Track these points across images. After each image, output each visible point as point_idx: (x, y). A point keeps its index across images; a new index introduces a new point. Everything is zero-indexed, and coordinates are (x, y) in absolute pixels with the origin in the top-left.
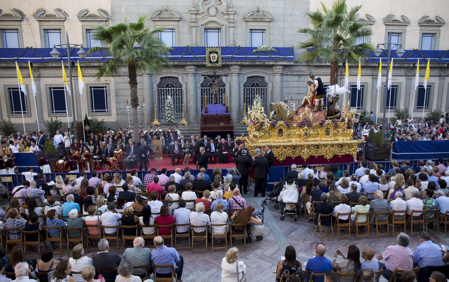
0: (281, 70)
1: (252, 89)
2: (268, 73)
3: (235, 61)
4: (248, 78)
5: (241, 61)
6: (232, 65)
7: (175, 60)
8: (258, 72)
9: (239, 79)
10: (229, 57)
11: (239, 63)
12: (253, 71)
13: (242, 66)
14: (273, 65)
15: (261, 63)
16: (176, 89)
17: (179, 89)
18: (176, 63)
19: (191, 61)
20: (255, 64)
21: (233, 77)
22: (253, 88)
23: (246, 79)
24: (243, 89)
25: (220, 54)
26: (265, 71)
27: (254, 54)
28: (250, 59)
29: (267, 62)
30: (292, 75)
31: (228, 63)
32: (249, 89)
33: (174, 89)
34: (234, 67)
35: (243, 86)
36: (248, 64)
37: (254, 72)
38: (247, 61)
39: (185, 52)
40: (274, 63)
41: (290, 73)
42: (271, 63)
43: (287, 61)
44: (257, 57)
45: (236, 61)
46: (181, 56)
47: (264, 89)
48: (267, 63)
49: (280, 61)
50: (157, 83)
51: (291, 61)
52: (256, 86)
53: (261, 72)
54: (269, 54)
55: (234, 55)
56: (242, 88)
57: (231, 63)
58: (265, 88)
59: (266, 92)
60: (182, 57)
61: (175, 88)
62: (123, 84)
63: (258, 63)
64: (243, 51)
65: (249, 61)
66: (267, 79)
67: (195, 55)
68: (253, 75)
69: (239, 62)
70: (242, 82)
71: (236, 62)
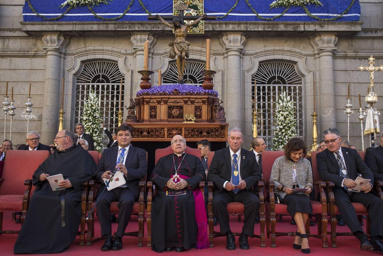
0: (332, 45)
1: (269, 87)
2: (304, 52)
3: (233, 24)
4: (260, 62)
5: (246, 24)
6: (227, 32)
7: (109, 22)
8: (283, 51)
9: (241, 65)
10: (220, 15)
11: (243, 28)
12: (272, 48)
13: (249, 35)
14: (315, 34)
15: (290, 29)
16: (113, 86)
17: (118, 86)
18: (111, 27)
19: (141, 24)
20: (275, 29)
21: (230, 57)
22: (271, 86)
23: (257, 65)
24: (251, 88)
25: (202, 10)
26: (297, 50)
27: (274, 10)
28: (265, 20)
29: (302, 26)
30: (355, 58)
31: (218, 28)
32: (264, 87)
33: (108, 86)
34: (231, 37)
35: (250, 81)
36: (260, 29)
37: (273, 50)
38: (259, 24)
39: (131, 6)
40: (318, 28)
41: (350, 54)
42: (311, 28)
43: (347, 24)
44: (279, 17)
45: (235, 24)
46: (122, 14)
47: (295, 87)
48: (301, 28)
49: (331, 24)
50: (74, 72)
51: (355, 24)
52: (278, 83)
53: (289, 51)
54: (306, 9)
55: (231, 12)
56: (249, 86)
57: (224, 28)
58: (297, 86)
59: (300, 94)
60: (124, 15)
61: (111, 84)
62: (8, 71)
63: (282, 28)
64: (249, 5)
65: (264, 24)
66: (301, 66)
67: (150, 12)
68: (272, 57)
69: (242, 26)
70: (248, 71)
71: (236, 26)
